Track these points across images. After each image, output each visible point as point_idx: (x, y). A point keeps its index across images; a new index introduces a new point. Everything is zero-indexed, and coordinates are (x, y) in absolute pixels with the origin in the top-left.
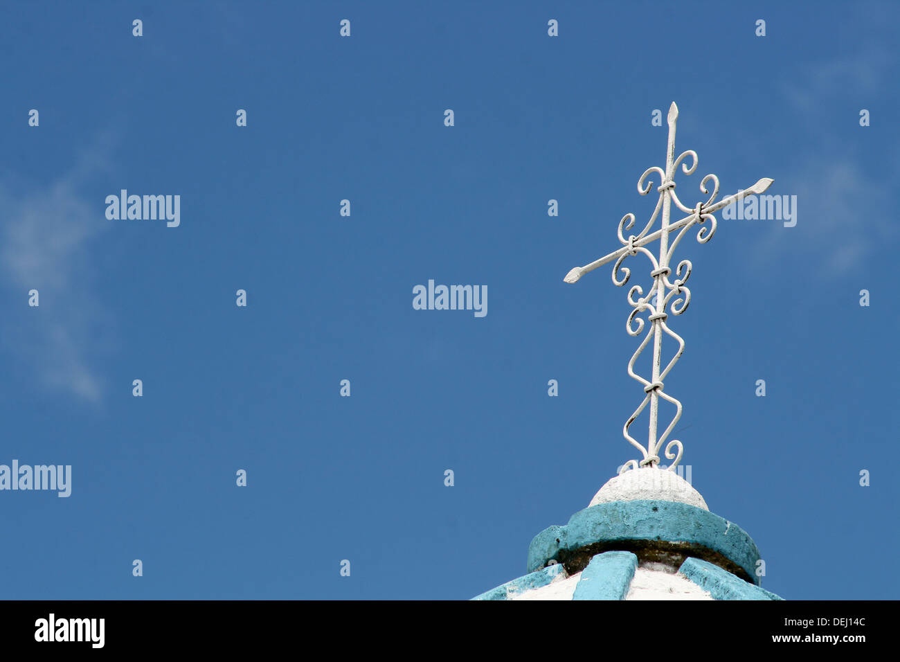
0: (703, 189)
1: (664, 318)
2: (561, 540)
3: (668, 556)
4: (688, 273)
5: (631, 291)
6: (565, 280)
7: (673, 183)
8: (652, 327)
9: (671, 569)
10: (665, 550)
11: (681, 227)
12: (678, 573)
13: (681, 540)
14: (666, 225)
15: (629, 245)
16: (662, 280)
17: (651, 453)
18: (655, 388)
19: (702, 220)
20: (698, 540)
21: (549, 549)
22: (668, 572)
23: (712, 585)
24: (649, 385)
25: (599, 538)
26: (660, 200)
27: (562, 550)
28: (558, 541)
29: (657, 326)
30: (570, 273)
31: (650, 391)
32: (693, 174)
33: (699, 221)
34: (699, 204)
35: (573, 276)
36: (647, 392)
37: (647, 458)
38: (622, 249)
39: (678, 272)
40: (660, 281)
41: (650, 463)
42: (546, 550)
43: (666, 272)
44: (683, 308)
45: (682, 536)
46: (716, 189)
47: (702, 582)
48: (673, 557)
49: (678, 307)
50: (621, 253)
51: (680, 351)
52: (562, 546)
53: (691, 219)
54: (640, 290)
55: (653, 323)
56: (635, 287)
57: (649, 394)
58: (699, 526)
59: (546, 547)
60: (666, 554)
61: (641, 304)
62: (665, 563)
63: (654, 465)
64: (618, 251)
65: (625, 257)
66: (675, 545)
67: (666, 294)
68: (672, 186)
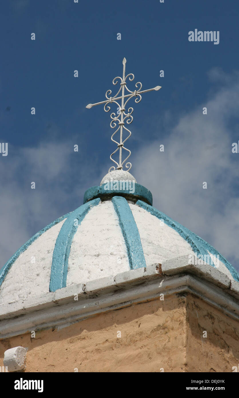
0: (136, 86)
1: (123, 124)
2: (99, 191)
3: (132, 199)
4: (132, 111)
5: (112, 114)
6: (86, 107)
7: (125, 83)
8: (120, 127)
9: (133, 203)
10: (131, 197)
11: (129, 97)
12: (135, 204)
13: (137, 195)
14: (123, 96)
15: (110, 100)
16: (123, 112)
17: (120, 166)
18: (121, 146)
19: (136, 96)
20: (142, 195)
21: (95, 193)
22: (133, 204)
23: (151, 210)
24: (119, 144)
25: (113, 192)
26: (121, 87)
27: (100, 194)
28: (98, 191)
29: (121, 127)
30: (88, 105)
31: (120, 146)
32: (132, 81)
33: (135, 96)
34: (135, 91)
35: (89, 106)
36: (119, 146)
37: (119, 167)
38: (107, 101)
39: (129, 111)
40: (122, 112)
41: (120, 169)
42: (94, 193)
43: (124, 110)
44: (131, 122)
45: (137, 194)
46: (141, 87)
47: (146, 209)
48: (134, 199)
49: (129, 122)
50: (107, 102)
51: (130, 135)
52: (100, 192)
53: (133, 95)
54: (115, 114)
55: (120, 125)
56: (113, 113)
57: (119, 147)
58: (142, 191)
59: (94, 192)
60: (132, 198)
61: (115, 119)
62: (131, 201)
63: (122, 169)
64: (106, 101)
65: (108, 103)
66: (135, 196)
67: (124, 117)
68: (125, 84)
